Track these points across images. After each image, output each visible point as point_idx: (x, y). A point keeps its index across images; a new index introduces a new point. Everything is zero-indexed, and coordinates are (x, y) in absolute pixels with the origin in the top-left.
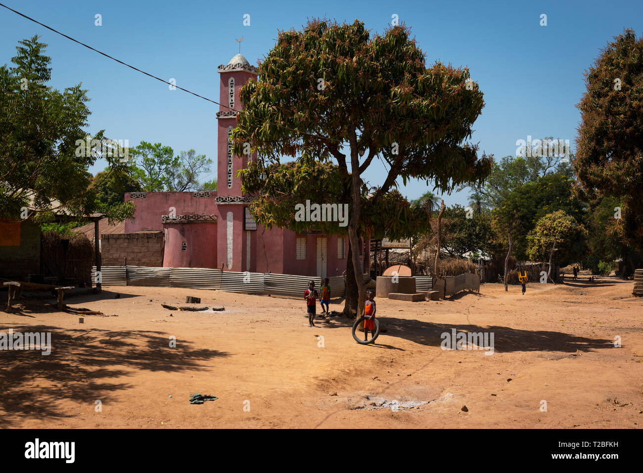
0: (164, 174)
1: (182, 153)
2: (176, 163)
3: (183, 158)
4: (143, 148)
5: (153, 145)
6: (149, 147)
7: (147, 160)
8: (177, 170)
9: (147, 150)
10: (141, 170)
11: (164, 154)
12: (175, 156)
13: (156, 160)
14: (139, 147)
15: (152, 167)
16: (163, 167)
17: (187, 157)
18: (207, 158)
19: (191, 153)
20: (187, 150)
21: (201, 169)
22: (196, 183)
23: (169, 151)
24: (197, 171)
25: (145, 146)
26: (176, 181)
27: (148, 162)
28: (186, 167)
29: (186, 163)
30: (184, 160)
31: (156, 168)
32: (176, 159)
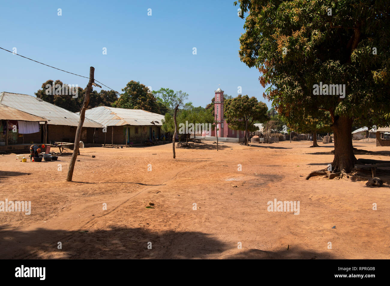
0: (170, 100)
1: (177, 92)
2: (175, 96)
3: (177, 94)
4: (162, 90)
5: (166, 89)
6: (164, 90)
7: (164, 95)
8: (175, 99)
9: (163, 91)
10: (161, 99)
11: (170, 93)
12: (175, 93)
13: (167, 95)
14: (160, 90)
15: (165, 97)
16: (170, 98)
17: (179, 93)
18: (187, 94)
19: (180, 92)
20: (179, 91)
21: (184, 98)
22: (182, 103)
23: (172, 91)
24: (183, 99)
25: (163, 89)
26: (175, 103)
27: (164, 96)
28: (179, 97)
29: (178, 96)
30: (178, 95)
31: (167, 98)
32: (175, 94)
